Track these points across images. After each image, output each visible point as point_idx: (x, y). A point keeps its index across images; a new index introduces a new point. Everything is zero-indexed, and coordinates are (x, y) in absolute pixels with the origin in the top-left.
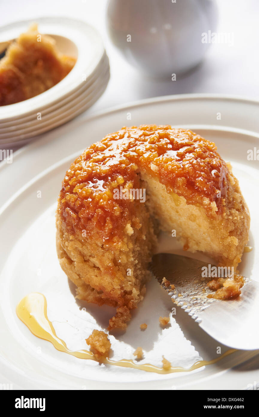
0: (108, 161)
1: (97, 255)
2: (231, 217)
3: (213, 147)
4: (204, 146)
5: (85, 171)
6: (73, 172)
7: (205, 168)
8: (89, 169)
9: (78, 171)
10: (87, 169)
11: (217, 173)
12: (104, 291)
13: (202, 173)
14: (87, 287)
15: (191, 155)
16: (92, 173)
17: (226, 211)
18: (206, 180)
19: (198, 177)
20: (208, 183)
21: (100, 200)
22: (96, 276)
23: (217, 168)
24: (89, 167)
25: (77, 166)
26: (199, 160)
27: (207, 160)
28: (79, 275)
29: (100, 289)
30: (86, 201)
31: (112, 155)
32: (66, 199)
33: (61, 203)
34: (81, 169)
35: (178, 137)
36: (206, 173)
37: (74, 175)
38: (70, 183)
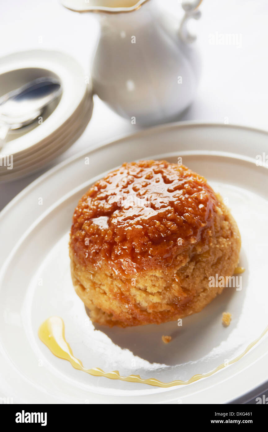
0: (110, 199)
1: (107, 284)
2: (218, 246)
3: (202, 181)
4: (194, 182)
5: (91, 209)
6: (80, 210)
7: (193, 204)
8: (95, 207)
9: (85, 210)
10: (92, 207)
11: (203, 207)
12: (114, 314)
13: (190, 209)
14: (99, 310)
15: (181, 192)
16: (97, 211)
17: (213, 241)
18: (193, 215)
19: (186, 212)
20: (195, 218)
21: (105, 236)
22: (106, 301)
23: (205, 202)
24: (94, 205)
25: (84, 204)
26: (187, 196)
27: (195, 195)
28: (91, 301)
29: (110, 312)
30: (94, 237)
31: (113, 193)
32: (75, 235)
33: (71, 238)
34: (87, 207)
35: (170, 174)
36: (193, 209)
37: (82, 213)
38: (79, 220)
